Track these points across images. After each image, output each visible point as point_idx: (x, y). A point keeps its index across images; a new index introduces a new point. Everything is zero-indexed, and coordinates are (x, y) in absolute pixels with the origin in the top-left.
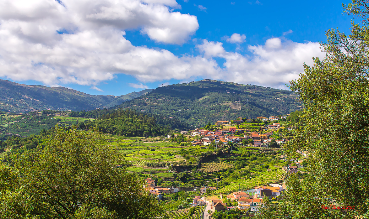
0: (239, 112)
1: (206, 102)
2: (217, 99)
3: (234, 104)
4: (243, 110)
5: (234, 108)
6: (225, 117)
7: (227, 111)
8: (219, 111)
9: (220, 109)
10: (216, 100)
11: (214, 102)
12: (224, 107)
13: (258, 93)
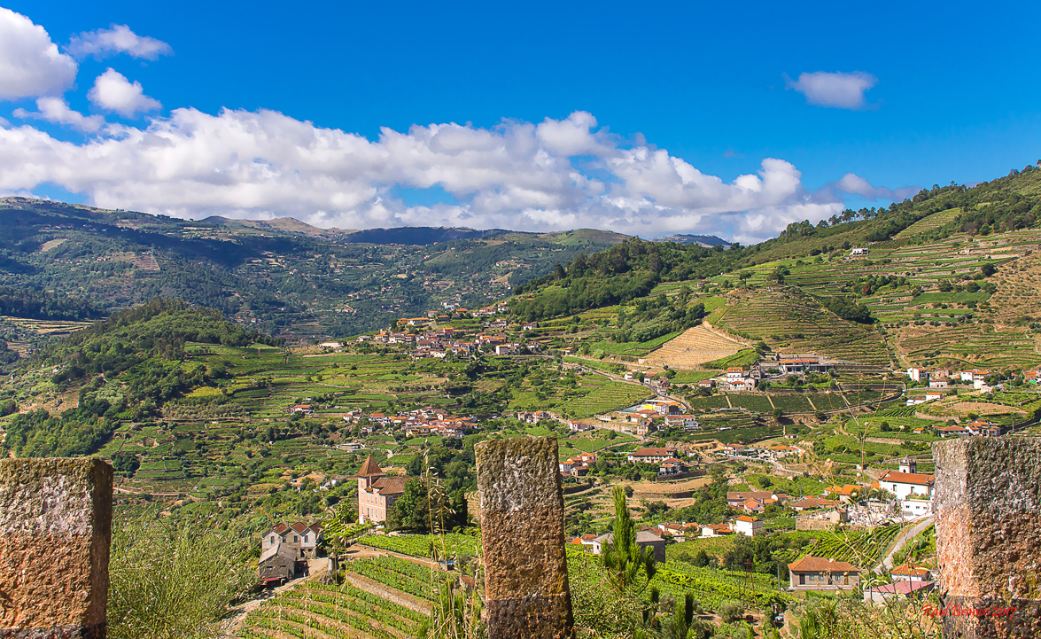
0: (159, 276)
1: (63, 253)
2: (88, 246)
3: (142, 259)
4: (165, 270)
5: (144, 267)
6: (129, 287)
7: (130, 273)
8: (112, 275)
9: (112, 269)
10: (88, 249)
11: (84, 253)
12: (120, 266)
13: (149, 228)
